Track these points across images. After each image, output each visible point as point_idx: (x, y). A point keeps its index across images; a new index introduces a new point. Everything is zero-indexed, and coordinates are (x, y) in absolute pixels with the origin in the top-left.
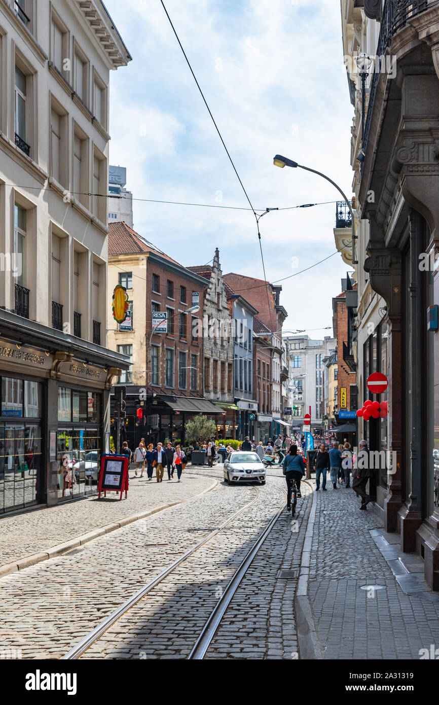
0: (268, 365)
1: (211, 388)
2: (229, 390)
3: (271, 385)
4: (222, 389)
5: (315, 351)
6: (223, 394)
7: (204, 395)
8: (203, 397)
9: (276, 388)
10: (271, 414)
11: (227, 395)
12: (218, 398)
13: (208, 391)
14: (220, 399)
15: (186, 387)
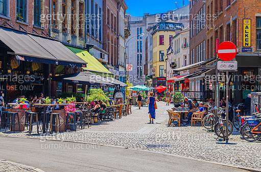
0: (115, 17)
1: (60, 27)
2: (80, 35)
3: (118, 38)
4: (73, 32)
5: (136, 25)
6: (74, 37)
7: (51, 36)
8: (50, 36)
9: (121, 42)
10: (118, 68)
11: (78, 39)
12: (68, 41)
13: (56, 31)
14: (70, 43)
15: (28, 21)
